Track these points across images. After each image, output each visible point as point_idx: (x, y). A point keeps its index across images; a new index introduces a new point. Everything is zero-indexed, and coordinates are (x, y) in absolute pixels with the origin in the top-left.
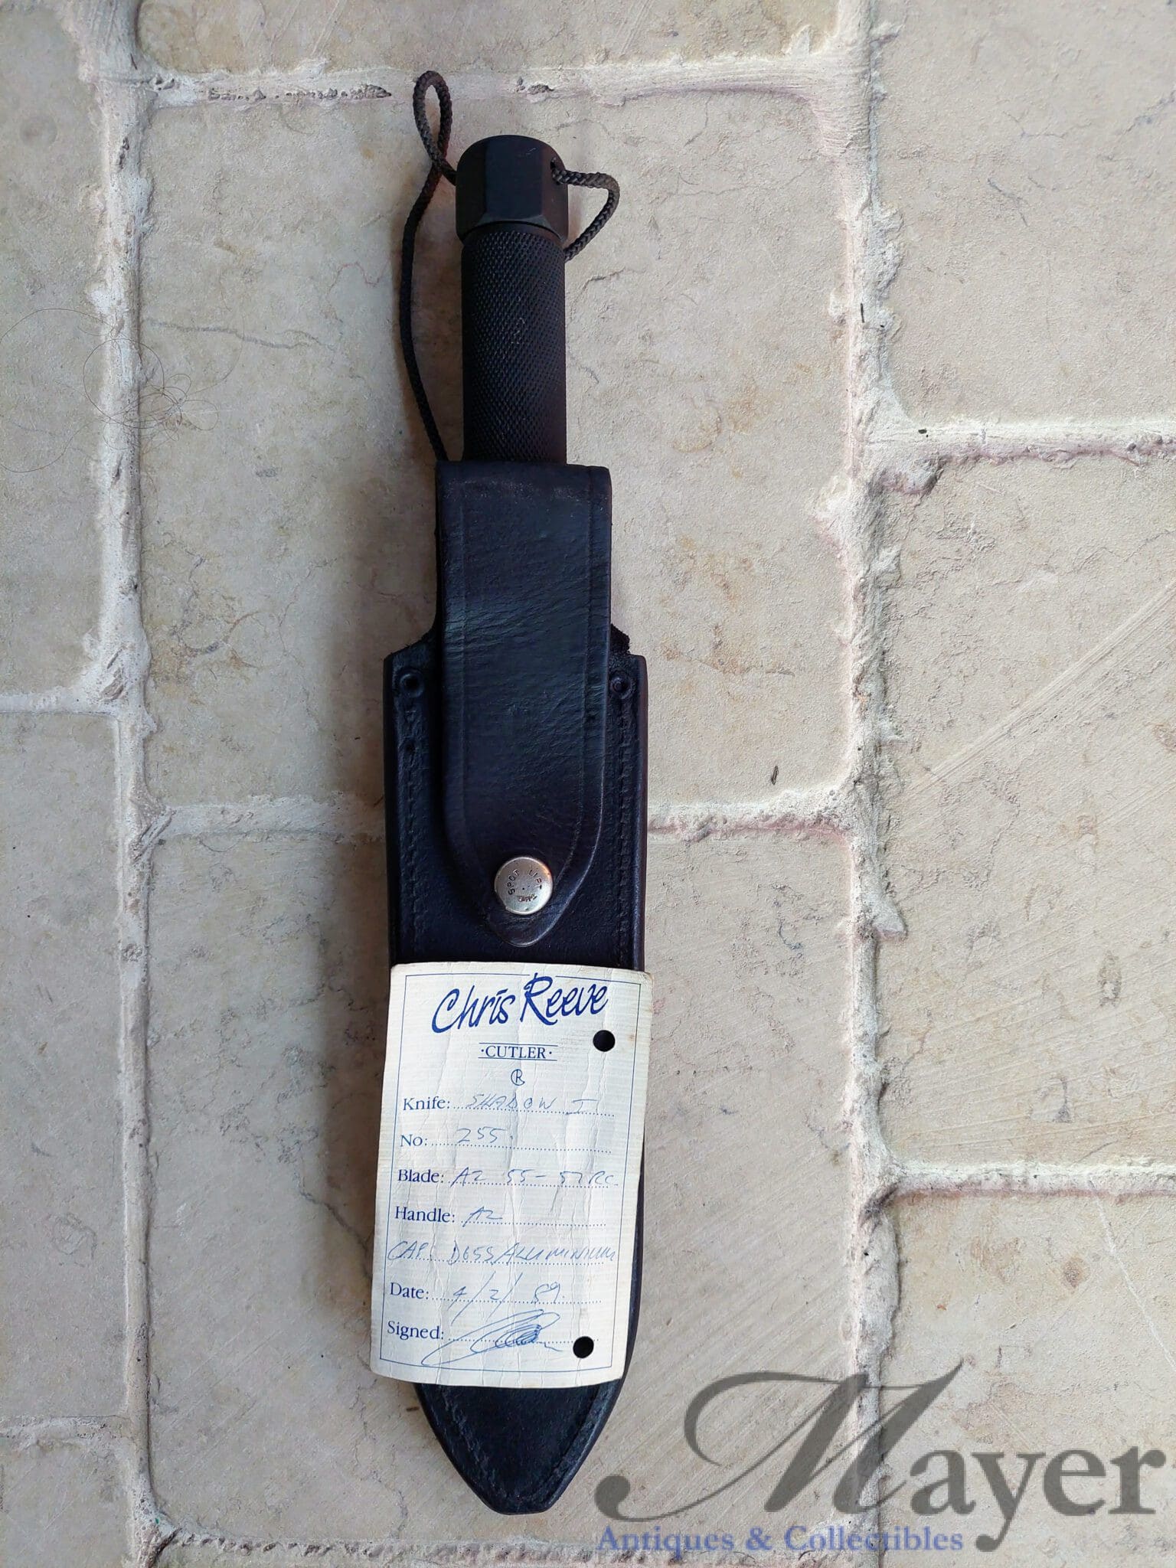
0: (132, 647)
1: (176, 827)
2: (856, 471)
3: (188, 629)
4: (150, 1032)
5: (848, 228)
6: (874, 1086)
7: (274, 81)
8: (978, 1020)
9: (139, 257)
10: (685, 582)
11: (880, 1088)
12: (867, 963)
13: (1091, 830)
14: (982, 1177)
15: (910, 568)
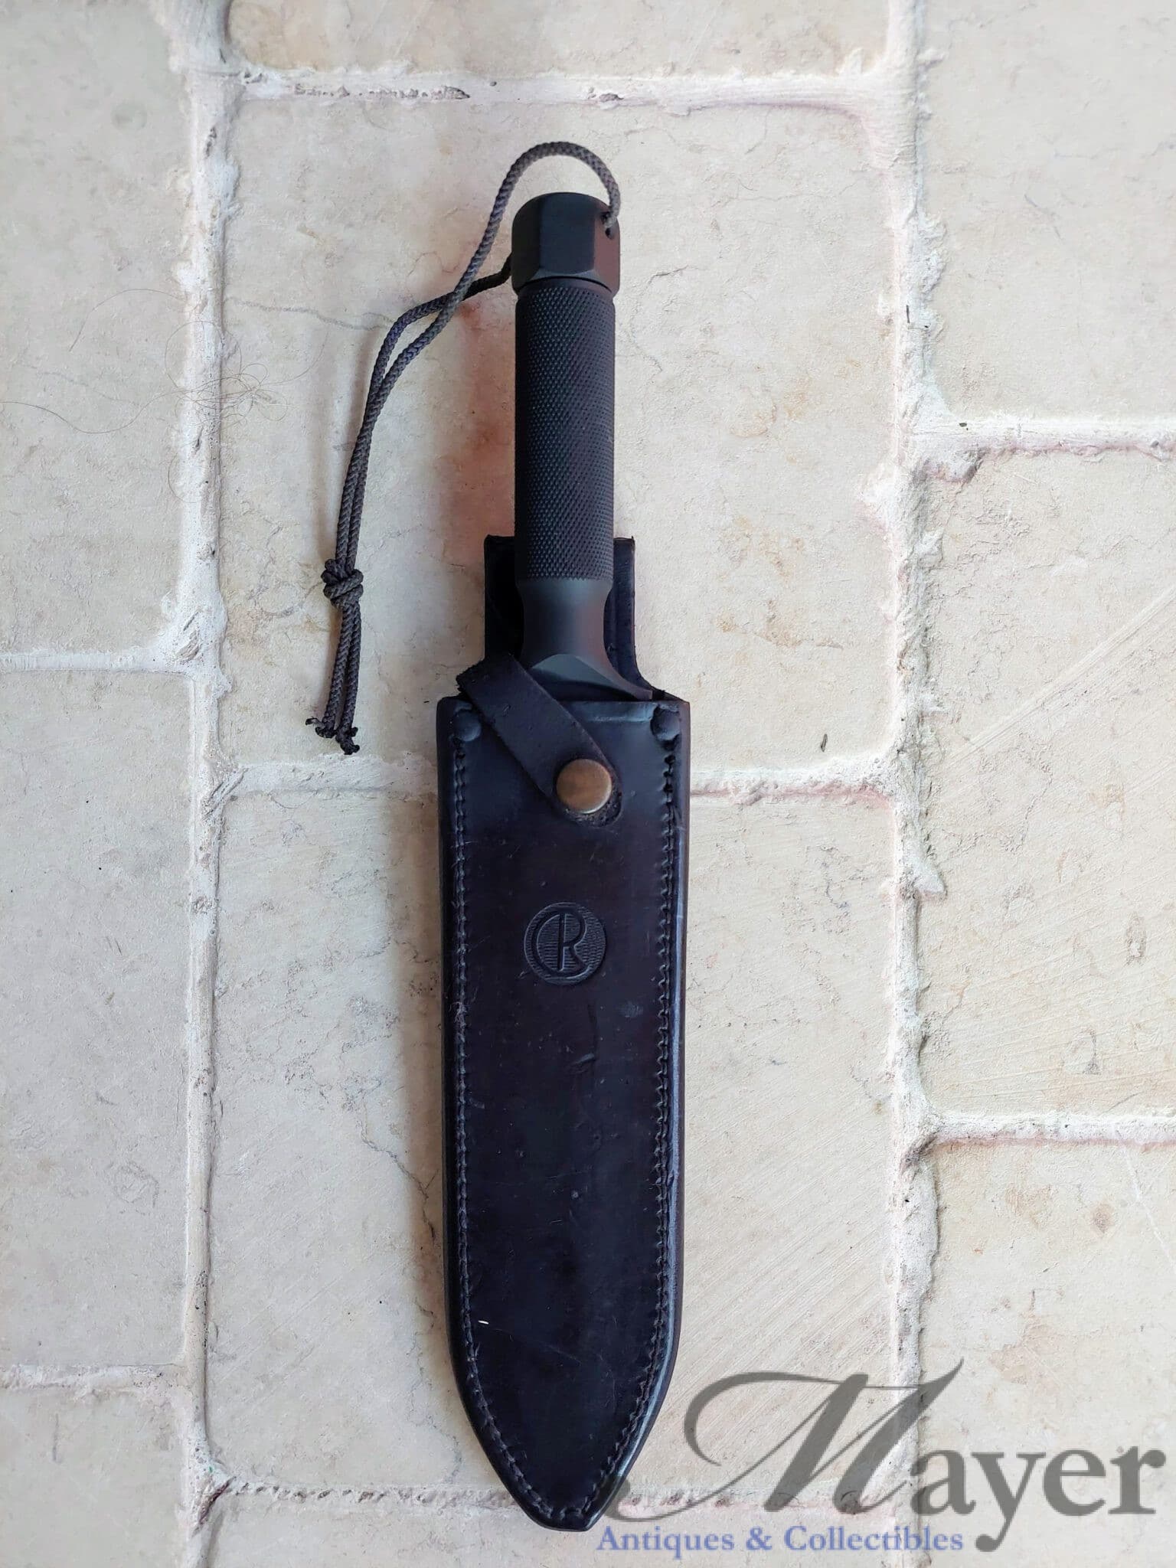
0: (209, 611)
1: (249, 784)
2: (901, 460)
3: (265, 594)
4: (218, 983)
5: (895, 235)
6: (915, 1039)
7: (358, 80)
8: (1013, 976)
9: (224, 239)
10: (741, 559)
11: (920, 1041)
12: (909, 922)
13: (1118, 798)
14: (1016, 1127)
15: (951, 550)
